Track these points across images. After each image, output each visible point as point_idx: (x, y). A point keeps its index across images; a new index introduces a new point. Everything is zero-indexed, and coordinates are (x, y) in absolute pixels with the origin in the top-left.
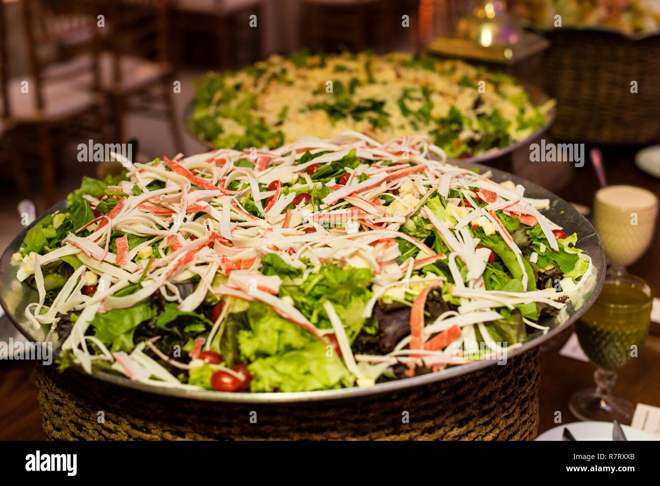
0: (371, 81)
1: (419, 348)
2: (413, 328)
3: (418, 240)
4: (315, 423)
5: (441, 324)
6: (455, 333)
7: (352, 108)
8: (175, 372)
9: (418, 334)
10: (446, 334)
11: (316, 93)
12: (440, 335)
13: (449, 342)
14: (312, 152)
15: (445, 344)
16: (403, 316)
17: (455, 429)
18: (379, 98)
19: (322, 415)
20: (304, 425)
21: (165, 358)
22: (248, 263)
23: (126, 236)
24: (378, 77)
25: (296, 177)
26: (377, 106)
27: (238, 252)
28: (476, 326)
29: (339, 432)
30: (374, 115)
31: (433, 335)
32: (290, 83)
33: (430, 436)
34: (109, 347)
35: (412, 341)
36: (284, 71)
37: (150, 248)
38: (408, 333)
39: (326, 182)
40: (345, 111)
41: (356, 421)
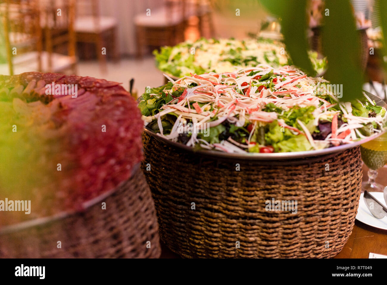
0: (246, 49)
1: (335, 138)
2: (333, 130)
3: (322, 99)
4: (293, 172)
5: (343, 129)
6: (348, 132)
7: (243, 60)
8: (244, 149)
9: (334, 132)
10: (345, 133)
11: (221, 55)
12: (342, 133)
13: (346, 136)
14: (254, 71)
15: (344, 137)
16: (329, 126)
17: (343, 176)
18: (255, 56)
19: (297, 168)
20: (290, 172)
21: (238, 144)
22: (256, 110)
23: (197, 102)
24: (249, 47)
25: (252, 81)
26: (254, 59)
27: (250, 106)
28: (355, 130)
29: (302, 175)
30: (253, 63)
31: (340, 133)
32: (206, 51)
33: (335, 178)
34: (209, 143)
35: (332, 136)
36: (202, 46)
37: (210, 106)
38: (331, 132)
39: (267, 82)
40: (240, 62)
41: (309, 171)
